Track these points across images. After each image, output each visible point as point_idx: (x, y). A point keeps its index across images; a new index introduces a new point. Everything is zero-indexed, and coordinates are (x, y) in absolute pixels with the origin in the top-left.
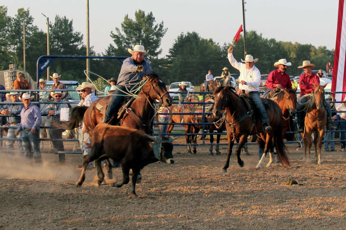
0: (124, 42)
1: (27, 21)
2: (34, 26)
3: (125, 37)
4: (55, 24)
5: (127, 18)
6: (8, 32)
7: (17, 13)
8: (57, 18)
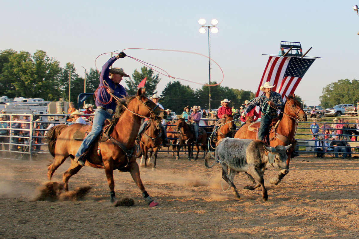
0: (134, 86)
1: (72, 71)
2: (76, 74)
3: (135, 82)
4: (90, 74)
5: (135, 71)
6: (60, 77)
7: (66, 66)
8: (92, 69)
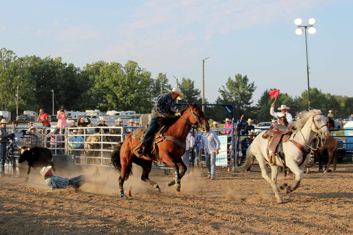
0: (228, 96)
1: (164, 81)
2: (169, 84)
3: (229, 92)
4: (183, 84)
5: (230, 79)
6: (151, 89)
7: (158, 76)
8: (184, 79)
